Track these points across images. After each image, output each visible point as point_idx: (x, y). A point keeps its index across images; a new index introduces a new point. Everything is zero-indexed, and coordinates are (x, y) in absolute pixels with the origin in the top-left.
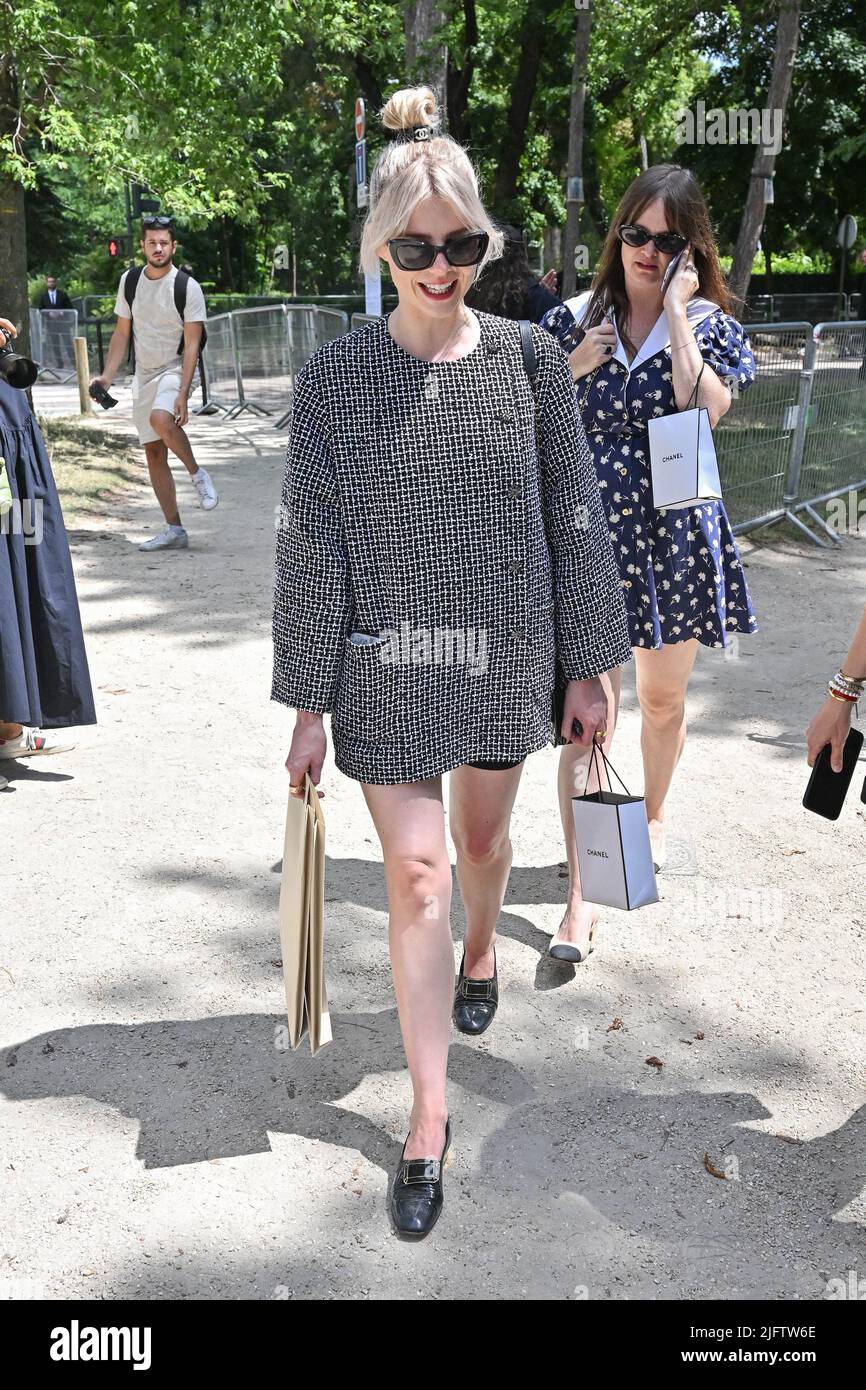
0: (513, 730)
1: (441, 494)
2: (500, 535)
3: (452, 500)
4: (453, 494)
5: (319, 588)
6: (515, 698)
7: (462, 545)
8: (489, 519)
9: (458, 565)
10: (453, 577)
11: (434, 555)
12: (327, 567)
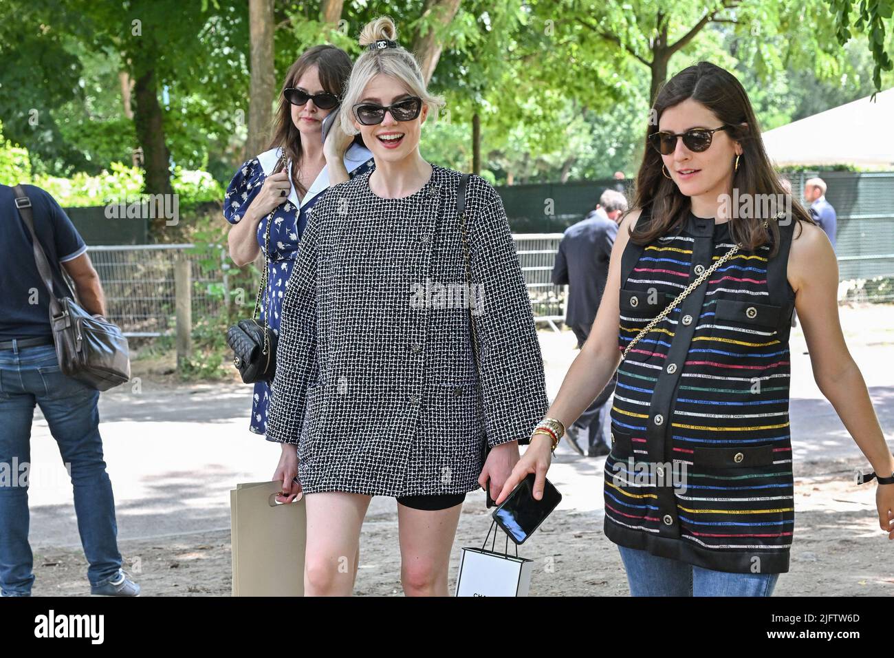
0: (397, 473)
1: (370, 290)
2: (407, 324)
3: (376, 294)
4: (377, 290)
5: (291, 353)
6: (403, 448)
7: (377, 327)
8: (399, 311)
9: (372, 341)
10: (367, 349)
11: (357, 332)
12: (298, 338)
